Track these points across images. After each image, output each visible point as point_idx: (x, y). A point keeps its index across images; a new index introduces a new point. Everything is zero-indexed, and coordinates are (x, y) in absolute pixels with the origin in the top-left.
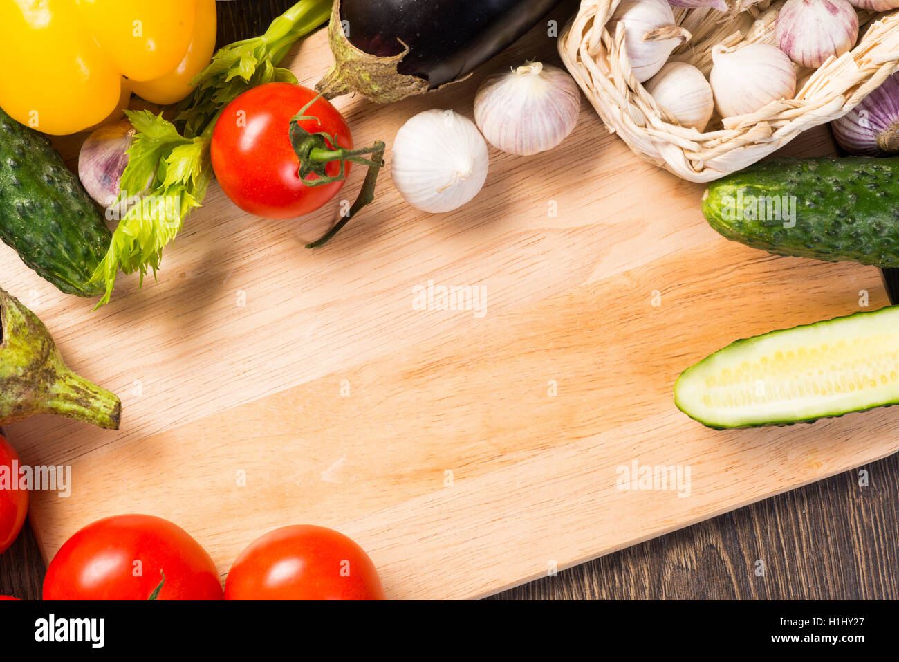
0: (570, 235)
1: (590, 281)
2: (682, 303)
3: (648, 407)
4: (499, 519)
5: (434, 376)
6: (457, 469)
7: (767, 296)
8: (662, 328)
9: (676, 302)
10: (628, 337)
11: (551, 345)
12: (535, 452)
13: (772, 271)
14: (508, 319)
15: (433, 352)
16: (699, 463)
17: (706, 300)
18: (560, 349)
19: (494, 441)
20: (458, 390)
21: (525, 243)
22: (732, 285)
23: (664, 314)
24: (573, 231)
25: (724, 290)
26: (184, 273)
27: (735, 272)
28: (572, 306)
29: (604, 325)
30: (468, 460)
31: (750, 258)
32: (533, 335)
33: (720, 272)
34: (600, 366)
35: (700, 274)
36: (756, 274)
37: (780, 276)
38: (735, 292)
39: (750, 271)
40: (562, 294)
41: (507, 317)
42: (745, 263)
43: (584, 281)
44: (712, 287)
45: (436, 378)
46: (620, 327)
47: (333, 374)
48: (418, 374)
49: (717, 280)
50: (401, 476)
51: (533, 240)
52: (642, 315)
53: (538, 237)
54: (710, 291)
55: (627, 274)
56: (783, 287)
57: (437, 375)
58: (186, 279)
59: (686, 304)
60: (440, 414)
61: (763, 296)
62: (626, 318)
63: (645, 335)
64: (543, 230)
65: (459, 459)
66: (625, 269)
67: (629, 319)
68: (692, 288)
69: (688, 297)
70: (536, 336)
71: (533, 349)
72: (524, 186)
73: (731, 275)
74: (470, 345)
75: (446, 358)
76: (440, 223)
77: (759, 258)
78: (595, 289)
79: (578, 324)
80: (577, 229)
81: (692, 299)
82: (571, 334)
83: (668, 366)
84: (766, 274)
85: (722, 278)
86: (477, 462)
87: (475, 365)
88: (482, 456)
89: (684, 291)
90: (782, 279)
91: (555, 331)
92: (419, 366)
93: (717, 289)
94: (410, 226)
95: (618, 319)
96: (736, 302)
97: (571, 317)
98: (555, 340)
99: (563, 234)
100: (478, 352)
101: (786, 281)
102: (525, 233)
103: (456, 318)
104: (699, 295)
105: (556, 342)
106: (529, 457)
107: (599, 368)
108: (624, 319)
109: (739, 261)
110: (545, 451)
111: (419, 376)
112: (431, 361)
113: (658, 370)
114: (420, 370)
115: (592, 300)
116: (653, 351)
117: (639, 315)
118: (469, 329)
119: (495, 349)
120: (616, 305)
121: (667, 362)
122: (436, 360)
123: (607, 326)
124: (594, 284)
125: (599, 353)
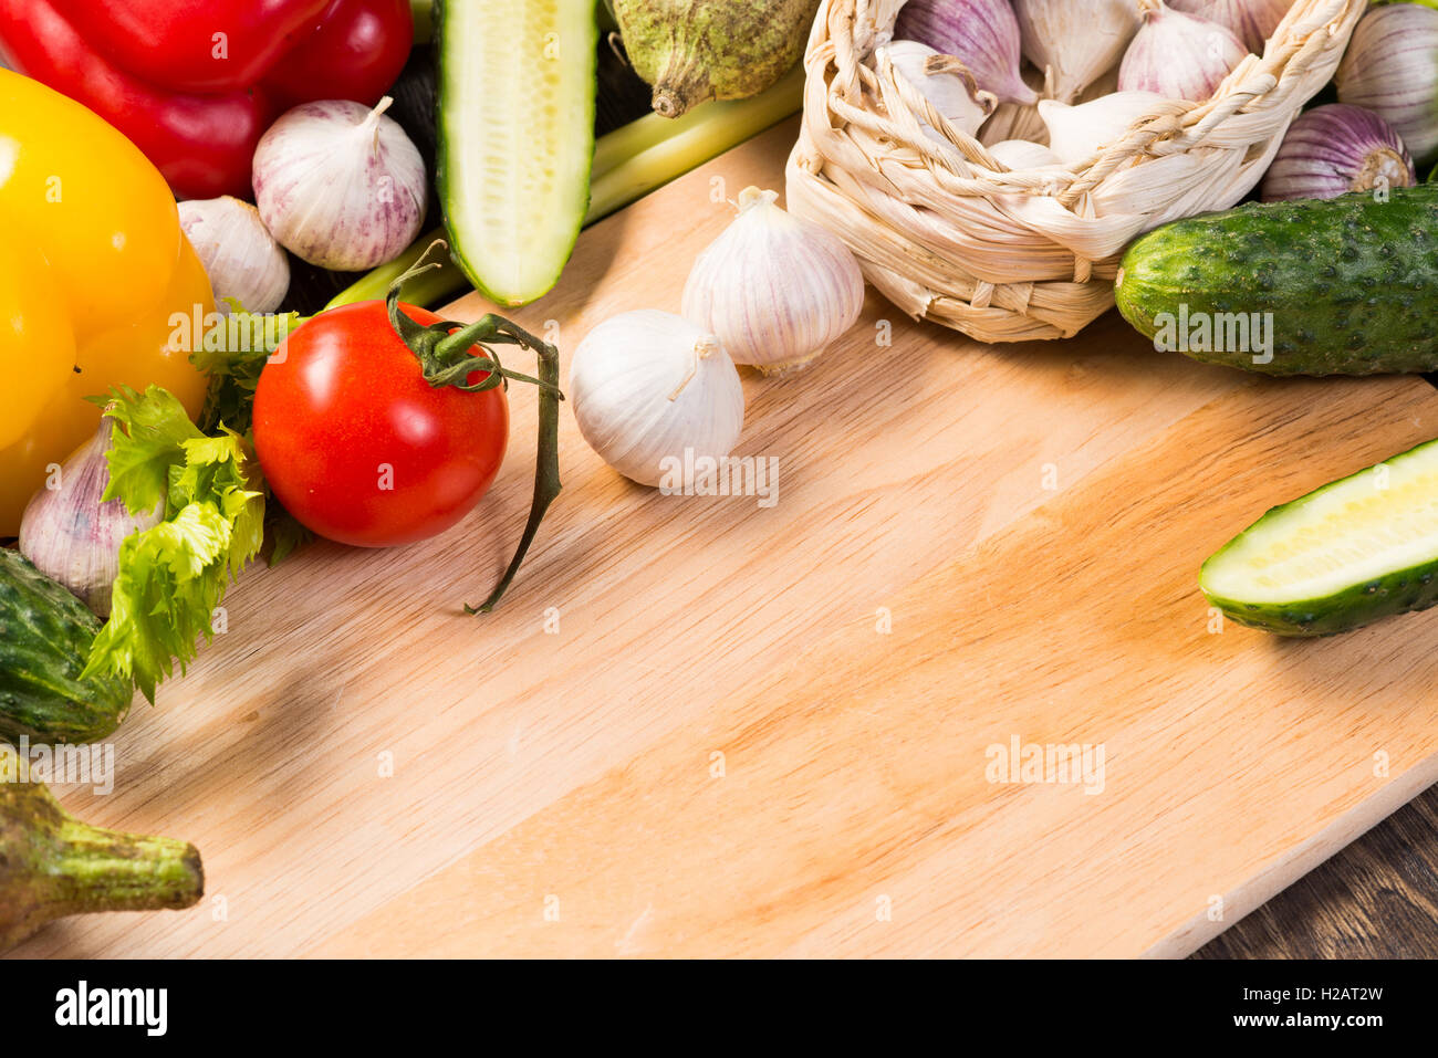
0: (921, 485)
1: (981, 538)
2: (1153, 526)
3: (1167, 683)
4: (980, 923)
5: (767, 741)
6: (867, 868)
7: (1287, 480)
8: (1136, 567)
9: (1142, 527)
10: (1084, 595)
11: (956, 641)
12: (998, 803)
13: (1280, 446)
14: (865, 624)
15: (752, 706)
16: (1298, 737)
17: (1191, 511)
18: (974, 642)
19: (917, 806)
20: (820, 748)
21: (848, 515)
22: (1223, 481)
23: (1130, 546)
24: (921, 480)
25: (1213, 491)
26: (256, 712)
27: (1218, 463)
28: (967, 578)
29: (1034, 590)
30: (883, 849)
31: (1233, 437)
32: (918, 635)
33: (1195, 470)
34: (1056, 647)
35: (1164, 481)
36: (1254, 455)
37: (1296, 448)
38: (1234, 488)
39: (1243, 455)
40: (942, 568)
41: (861, 623)
42: (1230, 447)
43: (973, 539)
44: (1192, 492)
45: (771, 743)
46: (1064, 584)
47: (581, 788)
48: (739, 745)
49: (1194, 481)
50: (769, 908)
51: (860, 507)
52: (1094, 559)
53: (866, 503)
54: (1191, 498)
55: (1040, 512)
56: (1307, 462)
57: (771, 737)
58: (260, 720)
59: (1160, 526)
60: (801, 793)
61: (1282, 481)
62: (1068, 570)
63: (1111, 585)
64: (869, 492)
65: (863, 853)
66: (1035, 507)
67: (1074, 570)
68: (1159, 501)
69: (1158, 516)
70: (923, 637)
71: (926, 657)
72: (810, 443)
73: (1213, 469)
74: (812, 681)
75: (779, 708)
77: (1248, 435)
78: (996, 546)
79: (989, 599)
80: (928, 475)
81: (1166, 516)
82: (982, 617)
83: (1172, 616)
84: (1271, 453)
85: (1202, 475)
86: (899, 848)
87: (833, 706)
88: (907, 833)
89: (1146, 509)
90: (1301, 450)
91: (955, 620)
92: (736, 734)
93: (1202, 491)
94: (642, 542)
95: (1055, 574)
96: (1243, 500)
97: (972, 594)
98: (958, 633)
99: (907, 487)
100: (830, 686)
101: (1308, 453)
102: (840, 503)
103: (774, 648)
104: (1175, 508)
105: (962, 635)
106: (991, 813)
107: (1055, 651)
108: (1064, 573)
109: (1218, 445)
110: (1016, 795)
111: (740, 748)
112: (752, 721)
113: (1160, 625)
114: (739, 738)
115: (998, 561)
116: (1136, 602)
117: (1087, 561)
118: (800, 658)
119: (860, 674)
120: (1041, 558)
121: (1167, 611)
122: (761, 716)
123: (1040, 591)
124: (990, 539)
125: (1044, 630)
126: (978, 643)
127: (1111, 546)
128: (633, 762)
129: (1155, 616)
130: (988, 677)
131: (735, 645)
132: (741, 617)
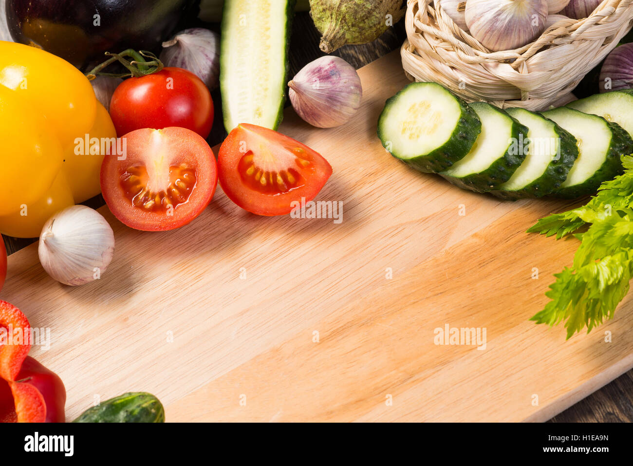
0: (424, 222)
1: (448, 247)
2: (524, 243)
5: (341, 336)
9: (519, 243)
10: (489, 274)
11: (430, 294)
12: (438, 368)
15: (337, 321)
18: (437, 294)
19: (402, 369)
20: (363, 341)
21: (390, 235)
23: (513, 252)
24: (425, 219)
28: (438, 266)
29: (467, 271)
30: (385, 387)
34: (473, 298)
40: (428, 260)
41: (389, 285)
43: (444, 247)
45: (343, 338)
46: (481, 269)
48: (329, 338)
51: (396, 232)
52: (496, 258)
53: (400, 229)
55: (476, 235)
57: (344, 335)
59: (527, 243)
60: (352, 361)
62: (484, 262)
63: (502, 270)
64: (402, 224)
66: (473, 233)
67: (486, 263)
69: (528, 238)
70: (415, 292)
71: (416, 301)
74: (365, 310)
75: (348, 323)
76: (322, 239)
78: (454, 250)
79: (447, 275)
80: (428, 218)
81: (531, 238)
82: (443, 283)
83: (527, 285)
86: (392, 387)
87: (372, 322)
88: (395, 381)
91: (431, 284)
92: (328, 333)
95: (478, 264)
97: (440, 273)
99: (419, 222)
100: (372, 313)
102: (388, 228)
103: (350, 295)
105: (433, 291)
106: (434, 373)
107: (472, 300)
108: (482, 264)
111: (329, 340)
112: (336, 328)
113: (521, 289)
114: (329, 336)
115: (453, 258)
116: (512, 278)
117: (493, 258)
118: (361, 300)
119: (386, 308)
120: (473, 256)
121: (525, 282)
122: (340, 326)
123: (470, 271)
124: (451, 248)
125: (469, 290)
126: (439, 295)
127: (504, 252)
128: (283, 344)
129: (520, 284)
130: (442, 310)
131: (333, 293)
132: (338, 281)
